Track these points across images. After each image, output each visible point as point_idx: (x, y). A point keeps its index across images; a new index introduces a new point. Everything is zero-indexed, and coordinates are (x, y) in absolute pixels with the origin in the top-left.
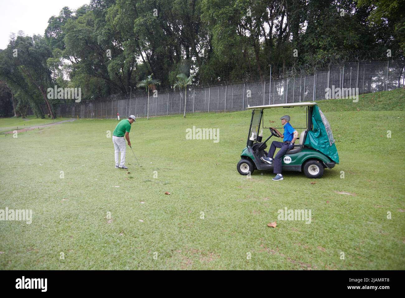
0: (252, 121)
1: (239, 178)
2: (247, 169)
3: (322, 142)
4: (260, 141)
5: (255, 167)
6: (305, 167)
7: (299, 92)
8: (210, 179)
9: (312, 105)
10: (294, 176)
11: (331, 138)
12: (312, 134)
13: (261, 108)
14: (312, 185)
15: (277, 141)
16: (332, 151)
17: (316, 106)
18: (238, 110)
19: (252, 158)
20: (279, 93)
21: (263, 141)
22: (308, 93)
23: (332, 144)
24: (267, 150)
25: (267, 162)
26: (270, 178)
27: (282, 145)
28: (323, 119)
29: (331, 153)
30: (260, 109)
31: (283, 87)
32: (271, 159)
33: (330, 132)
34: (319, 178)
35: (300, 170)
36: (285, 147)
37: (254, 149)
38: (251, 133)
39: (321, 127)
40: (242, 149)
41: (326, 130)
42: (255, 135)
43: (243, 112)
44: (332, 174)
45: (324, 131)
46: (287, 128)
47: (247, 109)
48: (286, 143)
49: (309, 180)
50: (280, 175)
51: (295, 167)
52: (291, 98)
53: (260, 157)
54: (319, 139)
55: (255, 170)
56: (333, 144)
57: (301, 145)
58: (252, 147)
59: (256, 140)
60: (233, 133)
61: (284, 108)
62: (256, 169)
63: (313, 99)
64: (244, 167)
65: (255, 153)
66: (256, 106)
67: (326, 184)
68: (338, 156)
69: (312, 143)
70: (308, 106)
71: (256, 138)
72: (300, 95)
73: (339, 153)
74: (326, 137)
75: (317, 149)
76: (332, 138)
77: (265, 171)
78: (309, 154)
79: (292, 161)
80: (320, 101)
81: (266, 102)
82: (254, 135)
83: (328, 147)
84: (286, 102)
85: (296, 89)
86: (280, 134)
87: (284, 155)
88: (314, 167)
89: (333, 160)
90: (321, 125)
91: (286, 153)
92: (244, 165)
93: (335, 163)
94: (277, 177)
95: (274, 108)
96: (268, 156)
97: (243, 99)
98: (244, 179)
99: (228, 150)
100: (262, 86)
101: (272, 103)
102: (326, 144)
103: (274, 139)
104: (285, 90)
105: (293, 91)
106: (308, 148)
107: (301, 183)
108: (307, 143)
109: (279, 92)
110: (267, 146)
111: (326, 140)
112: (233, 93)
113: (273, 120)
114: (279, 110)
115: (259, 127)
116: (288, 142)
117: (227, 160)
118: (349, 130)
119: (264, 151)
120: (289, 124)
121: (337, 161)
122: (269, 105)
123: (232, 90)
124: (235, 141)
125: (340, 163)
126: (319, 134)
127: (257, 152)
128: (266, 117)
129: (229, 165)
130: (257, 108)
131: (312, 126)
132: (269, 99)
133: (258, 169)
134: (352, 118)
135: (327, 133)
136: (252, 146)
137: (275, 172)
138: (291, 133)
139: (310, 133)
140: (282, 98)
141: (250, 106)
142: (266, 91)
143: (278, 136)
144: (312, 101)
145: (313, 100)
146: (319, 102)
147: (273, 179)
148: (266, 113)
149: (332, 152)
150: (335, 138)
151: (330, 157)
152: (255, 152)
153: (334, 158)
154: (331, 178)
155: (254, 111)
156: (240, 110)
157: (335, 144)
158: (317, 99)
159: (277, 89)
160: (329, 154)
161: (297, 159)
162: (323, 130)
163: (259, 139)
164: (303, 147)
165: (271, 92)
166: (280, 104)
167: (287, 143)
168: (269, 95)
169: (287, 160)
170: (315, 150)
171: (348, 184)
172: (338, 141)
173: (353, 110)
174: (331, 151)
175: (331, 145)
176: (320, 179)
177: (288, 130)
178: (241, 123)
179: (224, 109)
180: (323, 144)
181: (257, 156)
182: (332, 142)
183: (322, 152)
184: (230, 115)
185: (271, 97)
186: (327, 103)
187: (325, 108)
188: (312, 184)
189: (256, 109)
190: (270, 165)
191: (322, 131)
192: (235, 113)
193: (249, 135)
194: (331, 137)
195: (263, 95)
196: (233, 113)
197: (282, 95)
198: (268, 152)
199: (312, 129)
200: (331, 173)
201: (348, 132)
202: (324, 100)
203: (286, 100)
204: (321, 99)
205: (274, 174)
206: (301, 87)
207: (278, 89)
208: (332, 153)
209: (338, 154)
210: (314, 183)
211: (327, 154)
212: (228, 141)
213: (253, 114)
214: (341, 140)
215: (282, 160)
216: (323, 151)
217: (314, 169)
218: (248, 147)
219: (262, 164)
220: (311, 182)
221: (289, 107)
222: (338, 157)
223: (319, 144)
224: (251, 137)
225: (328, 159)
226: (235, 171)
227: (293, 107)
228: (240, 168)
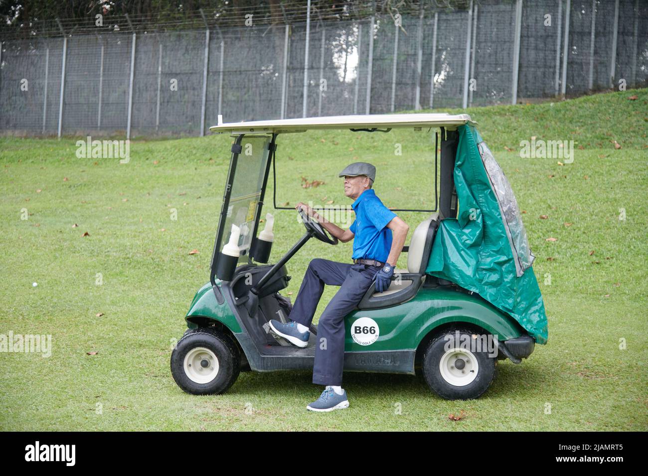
0: (231, 181)
1: (178, 405)
2: (212, 369)
3: (488, 261)
4: (264, 258)
5: (243, 363)
6: (427, 358)
7: (414, 71)
8: (58, 414)
9: (455, 125)
10: (389, 394)
11: (522, 246)
12: (454, 234)
13: (265, 129)
14: (454, 423)
15: (326, 258)
16: (524, 295)
17: (469, 130)
18: (182, 134)
19: (230, 325)
20: (341, 72)
21: (274, 259)
22: (448, 78)
23: (525, 271)
24: (290, 293)
25: (289, 342)
26: (302, 404)
27: (344, 273)
28: (494, 176)
29: (518, 303)
30: (264, 134)
31: (355, 49)
32: (303, 329)
33: (517, 225)
34: (477, 398)
35: (410, 369)
36: (356, 280)
37: (239, 290)
38: (226, 226)
39: (484, 209)
40: (193, 291)
41: (504, 217)
42: (245, 234)
43: (200, 141)
44: (523, 382)
45: (497, 222)
46: (363, 209)
47: (213, 132)
48: (363, 267)
49: (443, 404)
50: (338, 390)
51: (394, 357)
52: (385, 94)
53: (262, 322)
54: (478, 253)
55: (242, 375)
56: (528, 270)
57: (415, 275)
58: (232, 283)
59: (248, 254)
60: (161, 227)
61: (353, 130)
62: (247, 368)
63: (462, 99)
64: (199, 363)
65: (244, 304)
66: (253, 120)
67: (503, 419)
68: (544, 314)
69: (455, 266)
70: (442, 128)
71: (247, 246)
72: (418, 83)
73: (547, 301)
74: (501, 243)
75: (473, 290)
76: (523, 248)
77: (280, 374)
78: (443, 310)
79: (380, 335)
80: (489, 107)
81: (292, 104)
82: (241, 236)
83: (512, 282)
84: (368, 110)
85: (403, 58)
86: (336, 233)
87: (354, 312)
88: (460, 357)
89: (528, 327)
90: (487, 202)
91: (361, 306)
92: (199, 355)
93: (535, 341)
94: (324, 397)
95: (320, 132)
96: (293, 315)
97: (201, 88)
98: (199, 411)
99: (138, 293)
100: (277, 42)
101: (312, 112)
102: (504, 268)
103: (316, 250)
104: (363, 63)
105: (391, 65)
106: (438, 284)
107: (411, 418)
108: (436, 266)
109: (339, 68)
110: (289, 279)
111: (504, 254)
112: (163, 63)
113: (318, 178)
114: (339, 140)
115: (260, 205)
116: (370, 263)
117: (131, 334)
118: (584, 218)
119: (279, 299)
120: (370, 193)
121: (539, 335)
122: (301, 116)
123: (156, 52)
124: (166, 259)
125: (550, 338)
126: (478, 232)
127: (250, 302)
128: (291, 164)
129: (140, 356)
130: (252, 129)
131: (453, 202)
132: (302, 96)
133: (252, 368)
134: (596, 176)
135: (506, 227)
136: (230, 280)
137: (317, 378)
138: (380, 226)
139: (448, 231)
140: (352, 92)
141: (224, 122)
142: (291, 63)
143: (331, 239)
144: (456, 106)
145: (465, 106)
146: (483, 114)
147: (309, 407)
148: (289, 150)
149: (525, 299)
150: (536, 249)
151: (517, 317)
152: (243, 300)
153: (530, 321)
154: (518, 398)
155: (240, 139)
156: (191, 133)
157: (536, 268)
158: (479, 99)
159: (332, 55)
160: (514, 307)
161: (399, 325)
162: (492, 217)
163: (261, 249)
164: (420, 282)
165: (311, 68)
166: (344, 114)
167: (367, 266)
168: (303, 80)
169: (365, 330)
170: (465, 293)
171: (575, 416)
172: (546, 258)
173: (601, 146)
174: (520, 295)
175: (520, 273)
176: (480, 403)
177: (366, 217)
178: (191, 188)
179: (126, 127)
180: (491, 270)
181: (252, 316)
182: (525, 264)
183: (489, 300)
184: (151, 152)
185: (310, 85)
186: (513, 119)
187: (505, 136)
188: (453, 419)
189: (248, 133)
190: (299, 354)
191: (489, 223)
192: (169, 144)
193: (221, 237)
194: (521, 242)
195: (280, 77)
196: (159, 146)
197: (354, 80)
198: (293, 303)
199: (454, 214)
200: (520, 378)
201: (582, 225)
202: (501, 106)
203: (365, 100)
204: (491, 103)
205: (317, 385)
206: (420, 53)
207: (336, 55)
208: (523, 305)
209: (543, 306)
210: (458, 415)
211: (507, 306)
212: (139, 257)
213: (237, 150)
214: (556, 256)
215: (344, 331)
216: (491, 295)
217: (459, 364)
218: (217, 281)
219: (270, 348)
220: (451, 414)
221: (373, 128)
222: (545, 319)
223: (477, 269)
224: (227, 242)
225: (509, 326)
226: (164, 380)
227: (389, 130)
228: (182, 365)
